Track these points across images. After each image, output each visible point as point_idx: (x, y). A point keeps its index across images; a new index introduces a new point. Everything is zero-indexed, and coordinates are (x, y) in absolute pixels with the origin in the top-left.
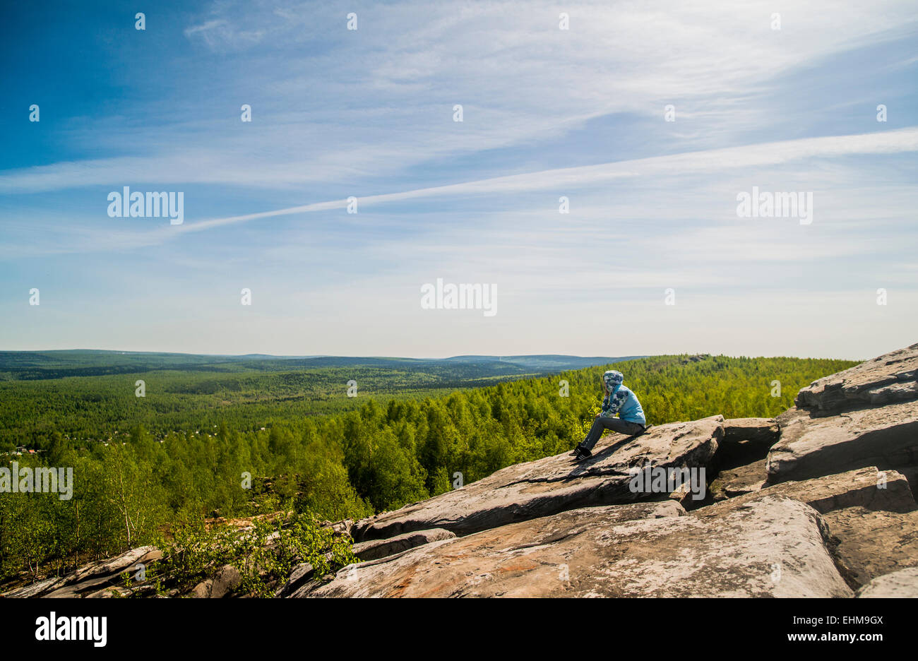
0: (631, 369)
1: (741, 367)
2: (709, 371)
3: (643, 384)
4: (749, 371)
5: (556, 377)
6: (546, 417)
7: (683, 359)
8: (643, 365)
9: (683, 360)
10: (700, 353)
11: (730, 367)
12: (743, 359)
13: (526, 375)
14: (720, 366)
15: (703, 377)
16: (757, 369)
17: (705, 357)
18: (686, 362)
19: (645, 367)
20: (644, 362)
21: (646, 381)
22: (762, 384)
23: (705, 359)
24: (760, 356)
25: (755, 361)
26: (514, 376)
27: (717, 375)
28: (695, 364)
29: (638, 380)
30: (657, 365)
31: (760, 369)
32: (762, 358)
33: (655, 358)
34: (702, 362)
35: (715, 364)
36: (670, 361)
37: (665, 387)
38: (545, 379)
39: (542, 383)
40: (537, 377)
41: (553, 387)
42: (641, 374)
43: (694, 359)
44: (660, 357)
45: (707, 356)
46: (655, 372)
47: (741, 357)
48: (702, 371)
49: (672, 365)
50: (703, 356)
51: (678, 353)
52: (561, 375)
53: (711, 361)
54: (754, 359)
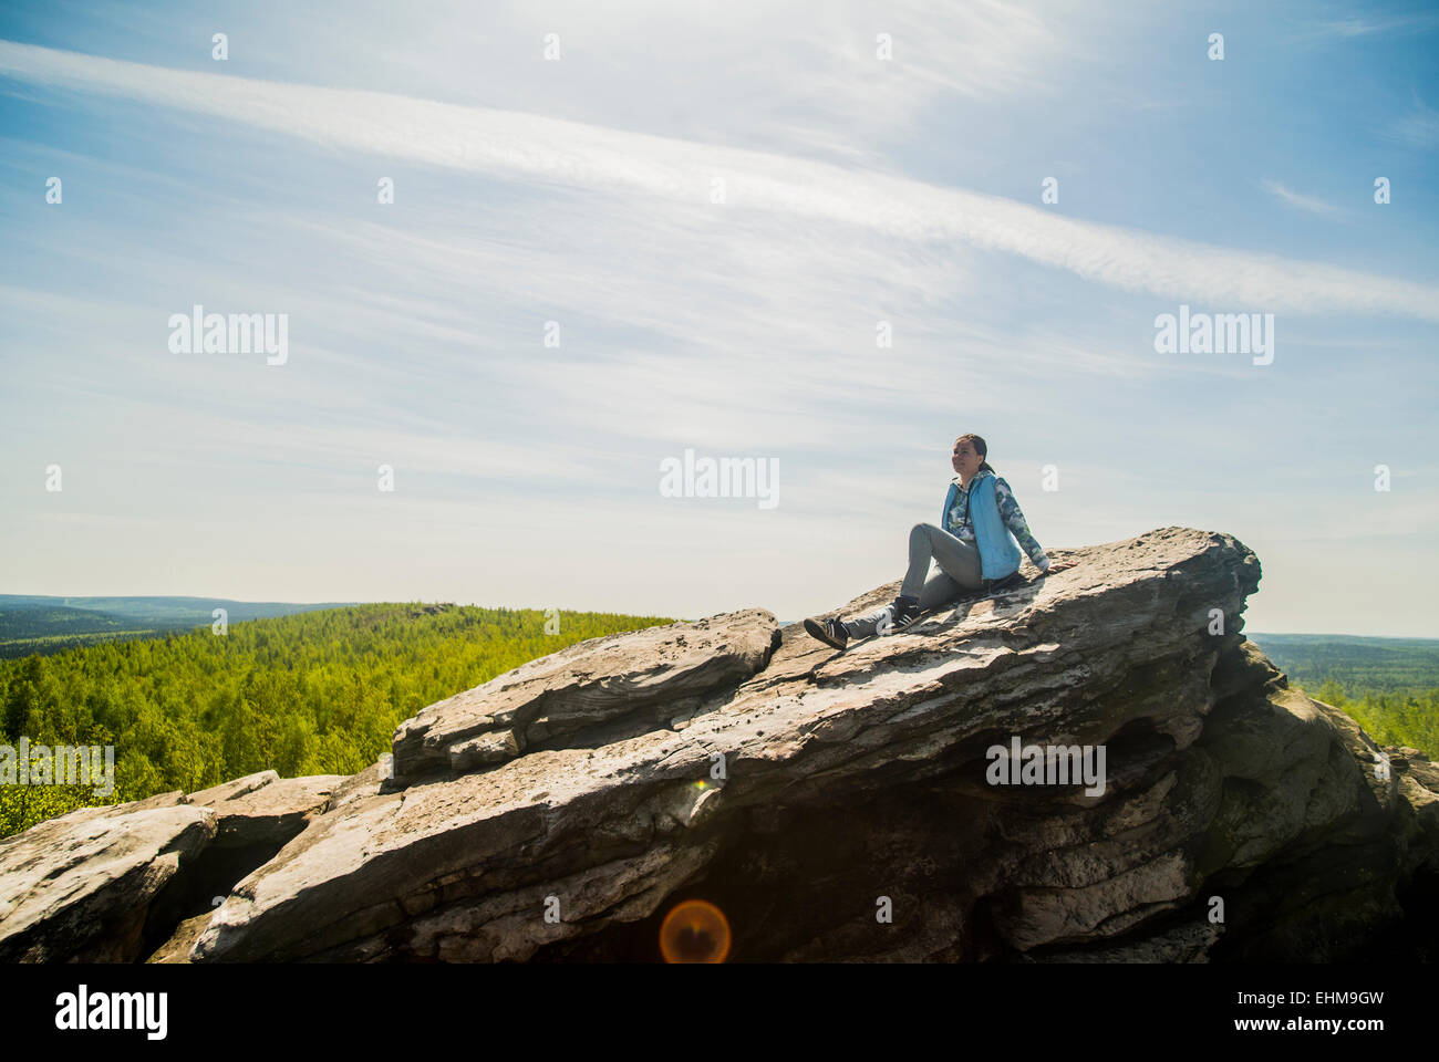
0: (326, 624)
1: (498, 623)
2: (451, 630)
3: (344, 649)
4: (509, 630)
5: (183, 638)
6: (133, 717)
7: (413, 610)
8: (346, 618)
9: (413, 612)
10: (441, 602)
11: (482, 624)
12: (502, 613)
13: (122, 633)
14: (469, 621)
15: (442, 638)
16: (520, 627)
17: (447, 607)
18: (418, 615)
19: (351, 622)
20: (350, 613)
21: (349, 646)
22: (524, 650)
23: (447, 611)
24: (526, 608)
25: (519, 615)
26: (93, 636)
27: (462, 636)
28: (432, 619)
29: (337, 643)
30: (370, 618)
31: (524, 627)
32: (530, 610)
33: (369, 606)
34: (443, 615)
35: (462, 618)
36: (393, 612)
37: (380, 654)
38: (161, 642)
39: (152, 649)
40: (145, 637)
41: (173, 658)
42: (341, 634)
43: (431, 610)
44: (376, 605)
45: (451, 605)
46: (367, 631)
47: (500, 609)
48: (441, 630)
49: (395, 619)
50: (444, 605)
51: (406, 600)
52: (194, 634)
53: (456, 613)
54: (518, 612)
